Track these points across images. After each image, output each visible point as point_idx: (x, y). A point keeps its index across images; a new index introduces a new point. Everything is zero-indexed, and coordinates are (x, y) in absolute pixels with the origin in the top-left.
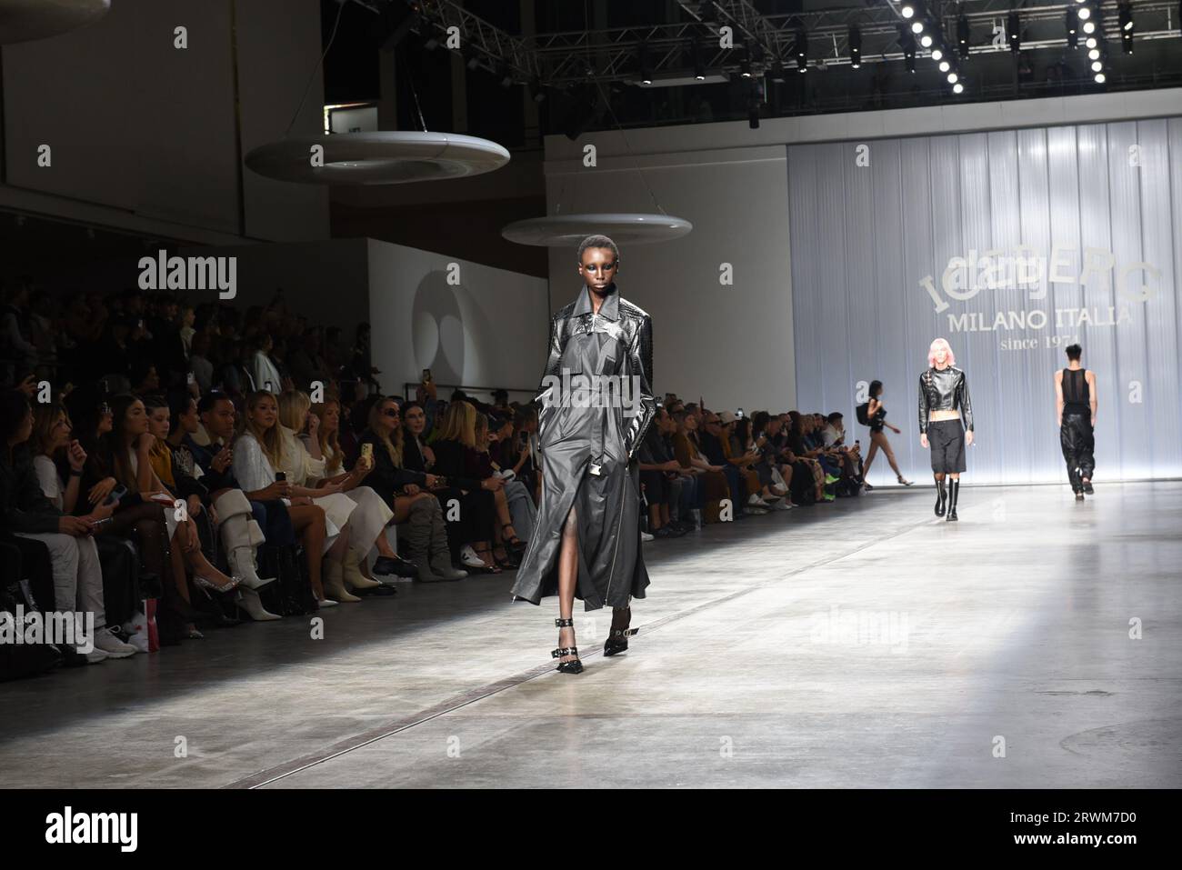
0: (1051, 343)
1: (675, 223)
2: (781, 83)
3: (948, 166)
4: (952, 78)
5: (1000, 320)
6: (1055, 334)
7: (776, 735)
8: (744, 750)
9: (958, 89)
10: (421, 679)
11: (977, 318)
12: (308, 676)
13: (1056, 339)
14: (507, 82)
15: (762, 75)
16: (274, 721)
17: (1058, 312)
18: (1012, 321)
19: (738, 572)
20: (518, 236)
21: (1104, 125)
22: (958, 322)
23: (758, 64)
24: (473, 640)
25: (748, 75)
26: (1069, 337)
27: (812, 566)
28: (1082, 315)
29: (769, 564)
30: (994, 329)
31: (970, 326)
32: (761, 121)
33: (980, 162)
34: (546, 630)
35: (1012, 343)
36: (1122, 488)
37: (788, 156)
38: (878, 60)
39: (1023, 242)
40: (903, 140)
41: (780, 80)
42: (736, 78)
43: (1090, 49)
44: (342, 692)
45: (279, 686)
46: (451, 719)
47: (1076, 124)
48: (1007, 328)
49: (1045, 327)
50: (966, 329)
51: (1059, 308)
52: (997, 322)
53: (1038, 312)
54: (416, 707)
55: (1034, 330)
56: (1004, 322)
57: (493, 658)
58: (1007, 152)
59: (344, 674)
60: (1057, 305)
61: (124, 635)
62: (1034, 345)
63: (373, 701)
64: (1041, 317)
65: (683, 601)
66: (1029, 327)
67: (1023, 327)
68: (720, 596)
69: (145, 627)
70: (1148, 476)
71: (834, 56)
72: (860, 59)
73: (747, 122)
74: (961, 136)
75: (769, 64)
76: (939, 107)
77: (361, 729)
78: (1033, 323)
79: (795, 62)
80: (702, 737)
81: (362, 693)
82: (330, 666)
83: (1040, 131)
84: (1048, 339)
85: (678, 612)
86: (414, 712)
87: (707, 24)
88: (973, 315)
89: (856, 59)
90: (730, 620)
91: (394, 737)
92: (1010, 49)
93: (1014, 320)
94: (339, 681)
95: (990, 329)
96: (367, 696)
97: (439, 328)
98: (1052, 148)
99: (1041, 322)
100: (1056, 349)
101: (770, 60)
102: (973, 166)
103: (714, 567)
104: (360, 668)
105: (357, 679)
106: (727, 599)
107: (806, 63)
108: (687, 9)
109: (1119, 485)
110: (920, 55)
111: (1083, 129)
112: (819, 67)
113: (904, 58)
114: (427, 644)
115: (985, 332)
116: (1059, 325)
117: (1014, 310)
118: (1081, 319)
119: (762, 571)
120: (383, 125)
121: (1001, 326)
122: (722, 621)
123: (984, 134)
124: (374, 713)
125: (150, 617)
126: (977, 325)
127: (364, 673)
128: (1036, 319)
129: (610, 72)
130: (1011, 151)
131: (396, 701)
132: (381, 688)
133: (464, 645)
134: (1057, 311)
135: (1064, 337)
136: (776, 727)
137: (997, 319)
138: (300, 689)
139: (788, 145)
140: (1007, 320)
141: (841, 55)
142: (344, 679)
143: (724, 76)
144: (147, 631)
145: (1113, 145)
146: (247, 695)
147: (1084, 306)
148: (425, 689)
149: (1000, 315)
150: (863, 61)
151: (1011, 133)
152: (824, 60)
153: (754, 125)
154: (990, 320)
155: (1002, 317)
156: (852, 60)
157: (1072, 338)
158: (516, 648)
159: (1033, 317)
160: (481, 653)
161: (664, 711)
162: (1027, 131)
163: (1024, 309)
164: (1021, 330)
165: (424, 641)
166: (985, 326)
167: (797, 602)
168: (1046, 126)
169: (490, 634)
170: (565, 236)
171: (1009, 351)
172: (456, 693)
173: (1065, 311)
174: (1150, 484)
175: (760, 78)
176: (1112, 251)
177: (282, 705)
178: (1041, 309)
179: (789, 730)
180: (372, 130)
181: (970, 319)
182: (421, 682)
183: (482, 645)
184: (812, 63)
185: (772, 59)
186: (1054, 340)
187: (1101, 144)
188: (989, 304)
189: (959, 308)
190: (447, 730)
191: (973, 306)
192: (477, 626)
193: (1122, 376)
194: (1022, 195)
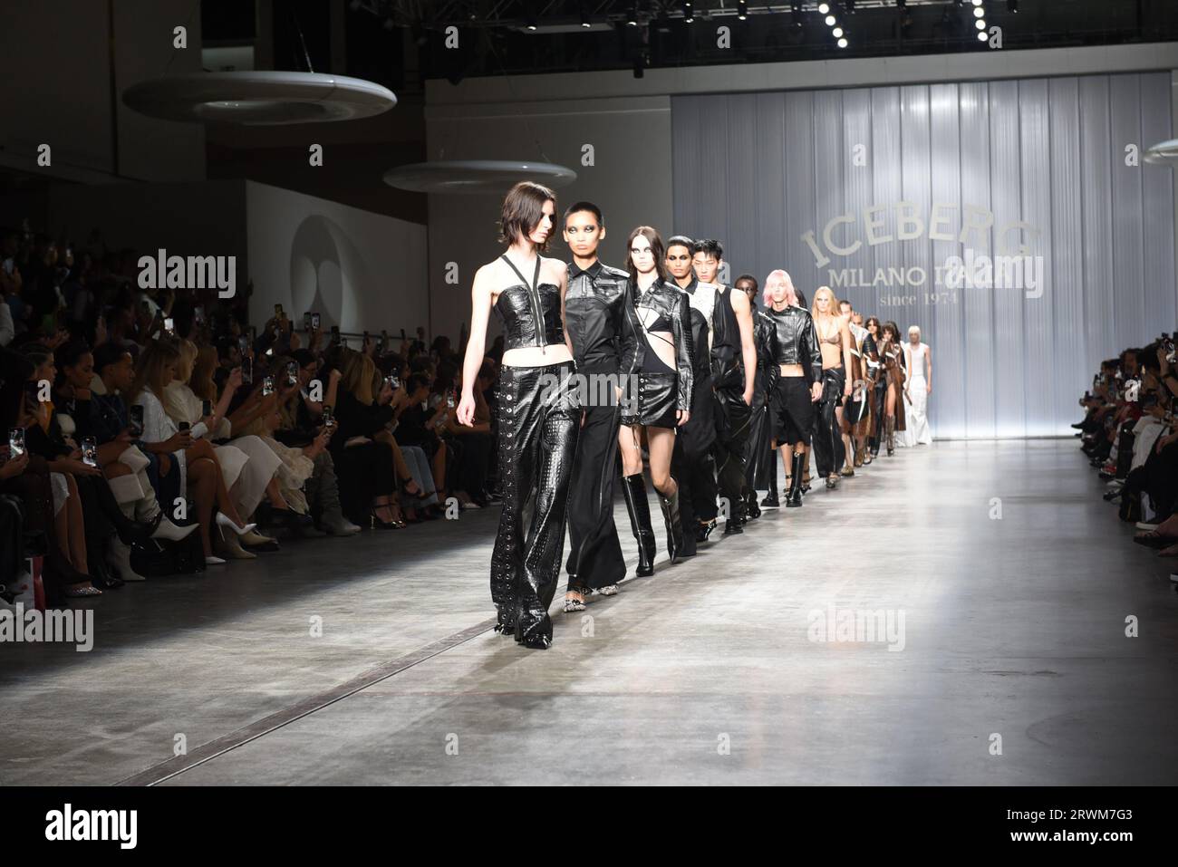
0: (930, 298)
1: (559, 173)
2: (666, 33)
3: (831, 121)
4: (838, 32)
5: (880, 276)
6: (934, 292)
7: (722, 719)
8: (692, 737)
9: (843, 43)
10: (332, 648)
11: (857, 274)
12: (210, 644)
13: (935, 297)
14: (389, 24)
15: (647, 24)
16: (181, 696)
17: (938, 269)
18: (892, 276)
20: (399, 181)
21: (986, 84)
22: (839, 276)
23: (643, 13)
24: (379, 604)
25: (634, 24)
26: (946, 294)
30: (875, 284)
31: (850, 281)
32: (646, 71)
33: (863, 118)
34: (453, 593)
35: (891, 299)
36: (996, 445)
37: (672, 107)
38: (764, 13)
39: (905, 198)
40: (788, 94)
41: (665, 30)
42: (621, 26)
43: (975, 7)
44: (248, 663)
45: (181, 655)
46: (372, 695)
47: (958, 82)
48: (886, 284)
49: (923, 283)
50: (846, 285)
51: (938, 265)
52: (877, 278)
53: (918, 269)
54: (331, 681)
55: (913, 286)
56: (883, 278)
57: (404, 625)
58: (890, 106)
59: (250, 641)
60: (936, 263)
61: (9, 595)
62: (913, 302)
63: (284, 673)
64: (920, 273)
66: (909, 284)
67: (902, 283)
69: (31, 586)
70: (1022, 433)
71: (721, 8)
72: (746, 10)
73: (631, 72)
74: (845, 91)
75: (655, 13)
76: (822, 62)
77: (277, 706)
78: (913, 280)
79: (680, 12)
80: (645, 721)
81: (270, 664)
82: (232, 632)
83: (923, 88)
84: (927, 296)
86: (330, 687)
88: (853, 271)
89: (742, 10)
91: (313, 716)
92: (895, 5)
93: (894, 276)
94: (243, 649)
95: (869, 285)
96: (277, 668)
97: (317, 273)
98: (935, 104)
99: (920, 279)
100: (934, 306)
101: (655, 10)
102: (856, 121)
104: (264, 635)
105: (265, 648)
107: (693, 14)
109: (993, 442)
110: (806, 8)
111: (965, 87)
112: (705, 17)
113: (790, 11)
114: (330, 607)
115: (865, 288)
116: (938, 282)
117: (894, 267)
120: (259, 65)
121: (880, 282)
123: (867, 90)
124: (287, 688)
125: (36, 576)
126: (857, 281)
127: (269, 641)
128: (916, 276)
129: (493, 17)
130: (893, 107)
131: (308, 674)
132: (290, 658)
133: (370, 610)
134: (936, 268)
135: (943, 294)
136: (720, 709)
137: (877, 275)
138: (203, 659)
139: (672, 95)
140: (887, 276)
141: (727, 6)
142: (248, 647)
143: (611, 26)
144: (33, 591)
145: (995, 103)
146: (147, 664)
148: (337, 660)
149: (880, 271)
150: (748, 13)
151: (894, 90)
152: (710, 11)
153: (639, 74)
154: (870, 276)
155: (882, 274)
156: (738, 12)
157: (949, 296)
158: (423, 613)
159: (913, 273)
160: (389, 618)
161: (597, 690)
162: (911, 88)
163: (904, 266)
164: (900, 286)
165: (328, 605)
166: (865, 282)
168: (929, 83)
169: (394, 597)
170: (448, 183)
171: (888, 307)
172: (371, 665)
174: (1024, 442)
175: (644, 27)
176: (991, 210)
177: (186, 676)
178: (920, 266)
179: (736, 713)
180: (249, 70)
181: (850, 274)
182: (332, 652)
183: (389, 610)
184: (698, 14)
185: (657, 8)
186: (932, 297)
187: (982, 102)
188: (869, 260)
189: (840, 263)
190: (369, 708)
191: (853, 261)
192: (379, 588)
193: (999, 332)
194: (905, 151)
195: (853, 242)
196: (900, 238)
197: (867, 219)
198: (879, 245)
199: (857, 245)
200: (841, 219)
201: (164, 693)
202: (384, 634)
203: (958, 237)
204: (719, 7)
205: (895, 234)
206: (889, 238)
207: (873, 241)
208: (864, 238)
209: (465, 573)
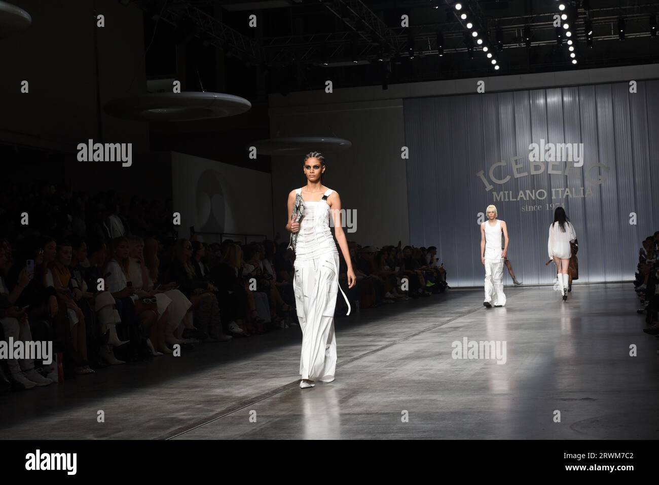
0: (549, 206)
1: (342, 142)
2: (399, 65)
3: (491, 110)
4: (494, 62)
5: (521, 195)
6: (551, 202)
9: (497, 68)
11: (509, 194)
12: (150, 395)
14: (248, 64)
15: (389, 60)
16: (134, 420)
19: (383, 335)
21: (577, 88)
22: (498, 196)
23: (387, 54)
25: (382, 60)
26: (559, 204)
27: (423, 332)
28: (566, 192)
29: (399, 330)
30: (518, 199)
31: (505, 198)
32: (389, 86)
33: (509, 108)
35: (528, 208)
36: (589, 287)
37: (404, 105)
38: (453, 52)
40: (468, 96)
41: (399, 63)
42: (375, 62)
43: (569, 46)
44: (170, 403)
45: (134, 401)
46: (232, 417)
47: (562, 87)
48: (525, 199)
49: (546, 198)
50: (502, 200)
51: (554, 188)
52: (519, 197)
53: (542, 190)
54: (212, 411)
55: (540, 200)
56: (523, 196)
57: (252, 384)
58: (524, 102)
59: (170, 393)
60: (552, 187)
62: (540, 208)
63: (188, 408)
64: (544, 193)
65: (354, 351)
66: (538, 199)
68: (374, 348)
69: (56, 368)
70: (603, 280)
72: (444, 51)
73: (381, 87)
74: (499, 94)
75: (393, 54)
76: (487, 78)
77: (183, 424)
78: (540, 197)
79: (407, 53)
81: (181, 404)
82: (162, 389)
83: (542, 91)
84: (547, 205)
85: (352, 357)
86: (212, 414)
87: (359, 32)
88: (506, 192)
89: (441, 52)
90: (381, 361)
91: (201, 428)
92: (525, 46)
93: (529, 195)
94: (167, 397)
95: (515, 200)
96: (184, 405)
97: (211, 201)
98: (549, 100)
99: (544, 196)
102: (506, 111)
103: (369, 332)
104: (178, 390)
105: (177, 396)
106: (378, 350)
107: (414, 54)
108: (348, 24)
109: (588, 285)
110: (477, 49)
111: (566, 90)
112: (421, 56)
113: (467, 51)
114: (214, 376)
115: (513, 201)
116: (554, 197)
117: (529, 190)
118: (566, 194)
119: (395, 334)
121: (522, 198)
122: (377, 362)
123: (511, 93)
124: (189, 415)
125: (59, 363)
126: (509, 198)
127: (181, 393)
128: (541, 194)
129: (305, 59)
130: (526, 102)
131: (201, 408)
132: (191, 401)
133: (235, 377)
134: (552, 190)
135: (556, 203)
137: (520, 194)
138: (146, 402)
139: (404, 99)
140: (525, 195)
141: (432, 49)
142: (170, 396)
143: (368, 60)
144: (57, 371)
145: (582, 98)
146: (117, 405)
147: (567, 187)
148: (216, 401)
149: (521, 192)
151: (526, 93)
152: (423, 52)
153: (385, 88)
154: (516, 195)
155: (523, 194)
156: (439, 52)
158: (264, 378)
159: (539, 193)
160: (245, 381)
161: (350, 412)
162: (535, 91)
163: (534, 189)
164: (533, 200)
165: (212, 375)
166: (513, 198)
167: (417, 351)
168: (545, 88)
169: (248, 370)
170: (281, 150)
171: (526, 212)
172: (234, 403)
173: (557, 189)
174: (604, 284)
175: (388, 62)
181: (504, 194)
182: (213, 398)
183: (244, 377)
184: (416, 53)
185: (394, 51)
186: (551, 205)
187: (575, 98)
188: (515, 186)
189: (499, 188)
190: (231, 424)
191: (506, 187)
192: (241, 366)
193: (589, 225)
194: (533, 125)
195: (506, 177)
196: (532, 174)
197: (513, 163)
198: (520, 177)
199: (508, 178)
200: (499, 164)
201: (125, 418)
202: (241, 388)
203: (564, 172)
204: (428, 50)
205: (529, 172)
206: (526, 174)
207: (517, 176)
208: (512, 175)
209: (288, 358)
